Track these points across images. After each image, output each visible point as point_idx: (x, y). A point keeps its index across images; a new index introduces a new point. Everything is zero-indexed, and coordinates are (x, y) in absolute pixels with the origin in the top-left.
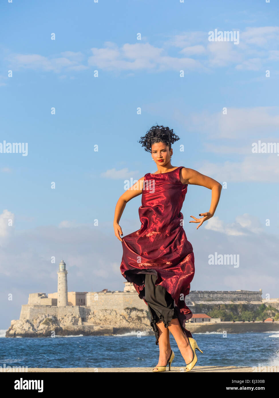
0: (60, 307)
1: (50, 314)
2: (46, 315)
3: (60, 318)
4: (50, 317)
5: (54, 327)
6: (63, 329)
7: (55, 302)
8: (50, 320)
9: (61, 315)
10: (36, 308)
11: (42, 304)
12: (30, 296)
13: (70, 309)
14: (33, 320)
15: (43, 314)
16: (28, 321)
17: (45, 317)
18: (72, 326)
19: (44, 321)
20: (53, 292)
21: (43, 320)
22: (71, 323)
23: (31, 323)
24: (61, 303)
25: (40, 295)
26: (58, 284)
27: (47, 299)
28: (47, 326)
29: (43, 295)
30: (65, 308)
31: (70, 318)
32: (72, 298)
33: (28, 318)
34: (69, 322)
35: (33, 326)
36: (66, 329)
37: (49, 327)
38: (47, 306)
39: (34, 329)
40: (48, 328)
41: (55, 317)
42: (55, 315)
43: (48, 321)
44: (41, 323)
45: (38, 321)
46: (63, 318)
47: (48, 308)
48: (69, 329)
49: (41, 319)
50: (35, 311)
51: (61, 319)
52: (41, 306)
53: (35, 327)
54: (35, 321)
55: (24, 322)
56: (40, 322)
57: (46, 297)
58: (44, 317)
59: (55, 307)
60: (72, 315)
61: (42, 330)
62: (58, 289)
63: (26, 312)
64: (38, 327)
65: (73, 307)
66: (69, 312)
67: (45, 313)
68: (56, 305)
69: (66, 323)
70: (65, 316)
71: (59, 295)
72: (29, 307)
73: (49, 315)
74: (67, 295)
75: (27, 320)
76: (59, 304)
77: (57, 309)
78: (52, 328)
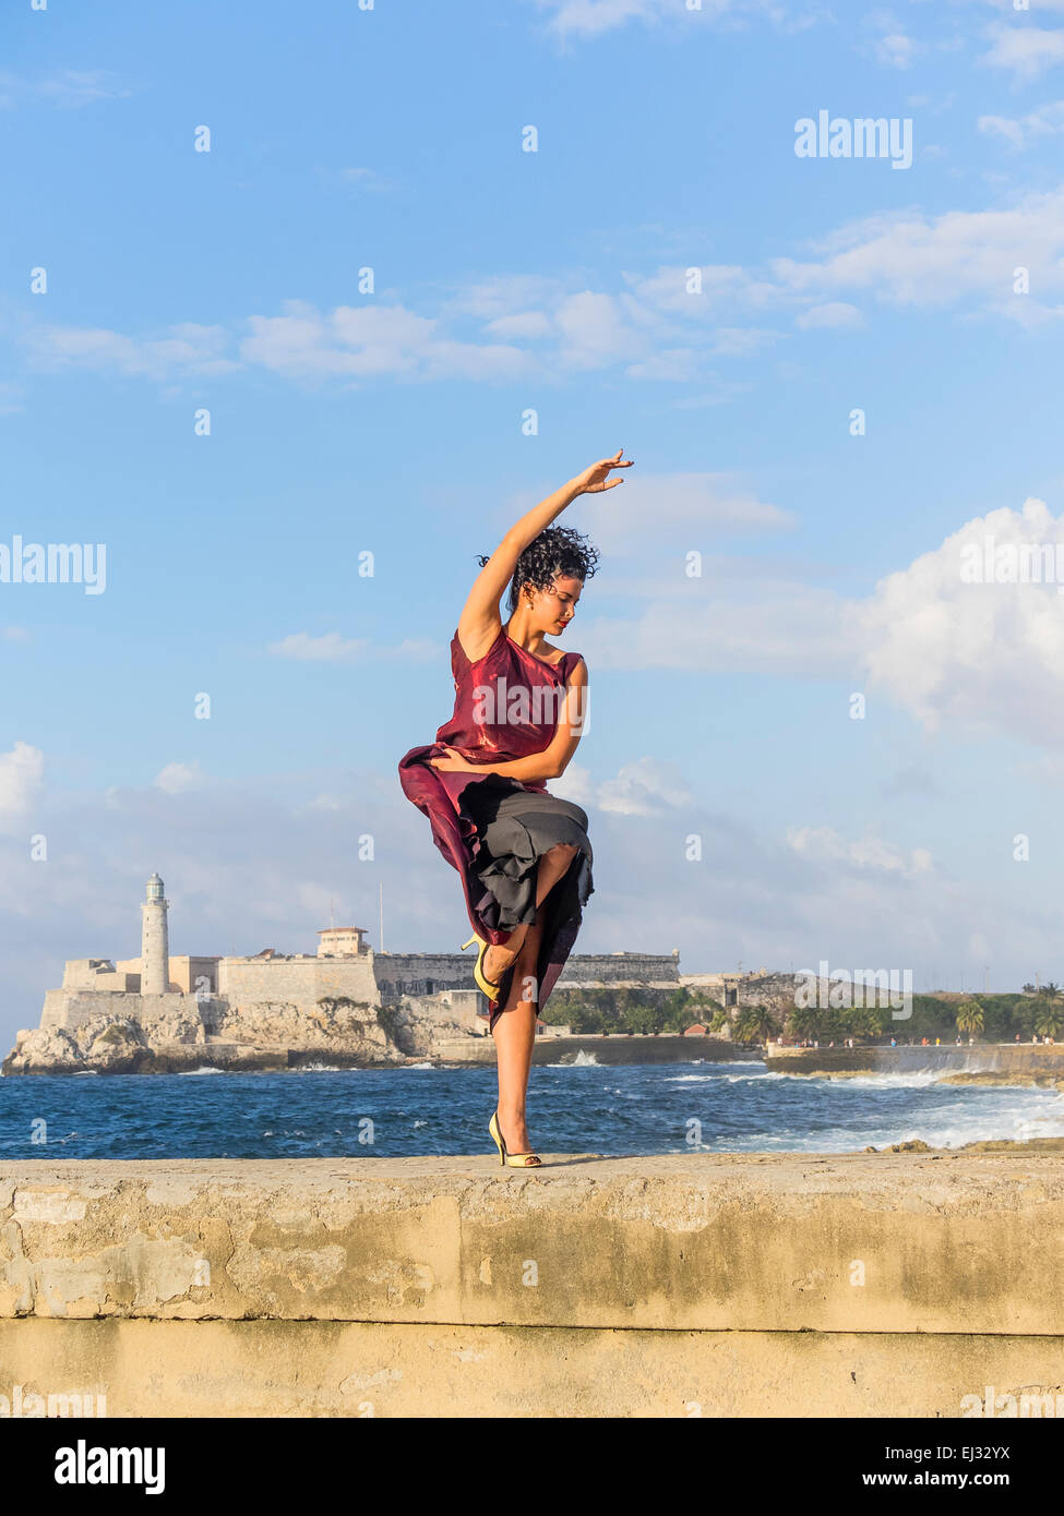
0: (148, 996)
1: (120, 1015)
2: (111, 1017)
3: (149, 1024)
4: (122, 1023)
5: (131, 1049)
6: (156, 1052)
7: (133, 983)
8: (122, 1030)
9: (150, 1018)
10: (85, 999)
11: (99, 988)
12: (67, 965)
13: (174, 1000)
14: (75, 1031)
15: (101, 1014)
16: (61, 1033)
17: (109, 1023)
18: (180, 1047)
19: (104, 1033)
20: (128, 957)
21: (104, 1029)
22: (178, 1038)
23: (69, 1039)
24: (151, 984)
25: (95, 965)
26: (144, 935)
27: (113, 974)
28: (113, 1047)
29: (103, 965)
30: (160, 1000)
31: (175, 1024)
32: (180, 971)
33: (62, 1025)
34: (172, 1034)
35: (75, 1045)
36: (165, 1053)
37: (119, 1048)
38: (113, 993)
39: (77, 1053)
40: (116, 1051)
41: (134, 1023)
42: (135, 1018)
43: (116, 1034)
44: (99, 1037)
45: (90, 1032)
46: (156, 1026)
47: (115, 999)
48: (171, 1055)
49: (97, 1027)
50: (81, 1007)
51: (150, 1029)
52: (98, 993)
53: (82, 1048)
54: (80, 1032)
55: (53, 1036)
56: (94, 1036)
57: (112, 970)
58: (105, 1022)
59: (135, 997)
60: (181, 1016)
61: (99, 1055)
62: (144, 949)
63: (57, 1009)
64: (89, 1049)
65: (182, 995)
66: (172, 1009)
67: (108, 1011)
68: (138, 992)
69: (164, 1039)
70: (162, 1019)
71: (145, 965)
72: (66, 996)
73: (117, 1018)
74: (166, 965)
75: (61, 1030)
76: (144, 990)
77: (140, 1001)
78: (127, 1050)
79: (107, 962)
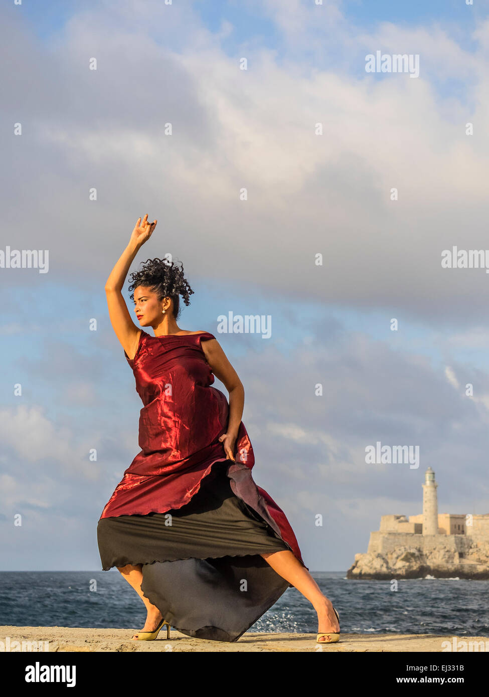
0: (427, 536)
1: (412, 547)
2: (406, 547)
3: (427, 552)
4: (413, 551)
5: (418, 565)
6: (432, 568)
7: (419, 529)
8: (413, 555)
9: (428, 548)
10: (392, 537)
11: (400, 531)
12: (382, 519)
13: (441, 539)
14: (387, 555)
15: (401, 546)
16: (379, 556)
17: (405, 551)
18: (445, 564)
19: (403, 556)
20: (415, 514)
21: (402, 554)
22: (444, 559)
23: (383, 559)
24: (428, 530)
25: (398, 518)
26: (424, 501)
27: (407, 523)
28: (407, 564)
29: (402, 518)
30: (434, 538)
31: (442, 552)
32: (445, 523)
33: (380, 551)
34: (440, 558)
35: (387, 563)
36: (436, 568)
37: (411, 564)
38: (407, 534)
39: (387, 568)
40: (410, 567)
41: (419, 551)
42: (420, 548)
43: (409, 556)
44: (400, 558)
45: (395, 555)
46: (431, 553)
47: (409, 537)
48: (440, 569)
49: (399, 552)
50: (390, 541)
51: (428, 554)
52: (399, 534)
53: (391, 565)
54: (389, 556)
55: (375, 557)
56: (397, 558)
57: (407, 521)
58: (403, 550)
59: (420, 537)
60: (445, 548)
61: (400, 569)
62: (424, 509)
63: (376, 542)
64: (394, 564)
65: (446, 536)
66: (441, 543)
67: (405, 544)
68: (421, 533)
69: (436, 560)
70: (435, 549)
71: (424, 518)
72: (381, 536)
73: (410, 547)
74: (437, 518)
75: (379, 554)
76: (425, 532)
77: (422, 538)
78: (415, 566)
79: (404, 516)
